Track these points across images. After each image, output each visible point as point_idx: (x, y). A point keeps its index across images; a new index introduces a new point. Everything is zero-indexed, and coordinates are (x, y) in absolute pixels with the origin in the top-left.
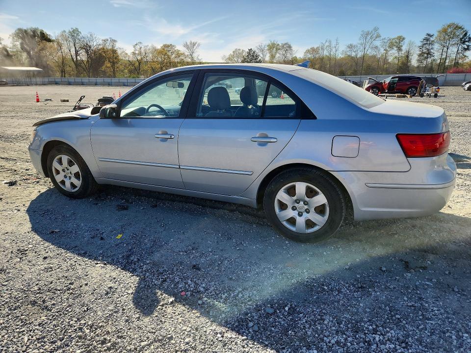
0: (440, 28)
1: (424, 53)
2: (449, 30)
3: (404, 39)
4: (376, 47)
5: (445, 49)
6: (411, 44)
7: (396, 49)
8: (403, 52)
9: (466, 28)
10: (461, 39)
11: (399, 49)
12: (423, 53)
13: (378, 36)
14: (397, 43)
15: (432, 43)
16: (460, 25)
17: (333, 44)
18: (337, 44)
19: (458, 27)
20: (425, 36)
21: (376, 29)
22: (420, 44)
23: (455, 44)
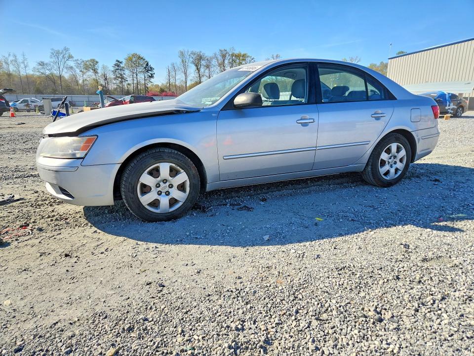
0: (126, 56)
1: (119, 77)
2: (134, 59)
3: (97, 62)
4: (71, 68)
5: (135, 75)
6: (104, 68)
7: (92, 71)
8: (99, 75)
9: (146, 59)
10: (145, 68)
11: (95, 71)
12: (117, 77)
13: (70, 57)
14: (92, 65)
15: (122, 69)
16: (142, 56)
17: (20, 59)
18: (25, 59)
19: (140, 58)
20: (115, 62)
21: (66, 49)
22: (113, 69)
23: (141, 71)
